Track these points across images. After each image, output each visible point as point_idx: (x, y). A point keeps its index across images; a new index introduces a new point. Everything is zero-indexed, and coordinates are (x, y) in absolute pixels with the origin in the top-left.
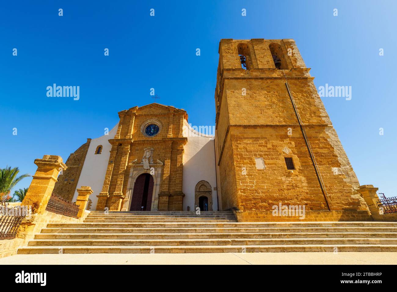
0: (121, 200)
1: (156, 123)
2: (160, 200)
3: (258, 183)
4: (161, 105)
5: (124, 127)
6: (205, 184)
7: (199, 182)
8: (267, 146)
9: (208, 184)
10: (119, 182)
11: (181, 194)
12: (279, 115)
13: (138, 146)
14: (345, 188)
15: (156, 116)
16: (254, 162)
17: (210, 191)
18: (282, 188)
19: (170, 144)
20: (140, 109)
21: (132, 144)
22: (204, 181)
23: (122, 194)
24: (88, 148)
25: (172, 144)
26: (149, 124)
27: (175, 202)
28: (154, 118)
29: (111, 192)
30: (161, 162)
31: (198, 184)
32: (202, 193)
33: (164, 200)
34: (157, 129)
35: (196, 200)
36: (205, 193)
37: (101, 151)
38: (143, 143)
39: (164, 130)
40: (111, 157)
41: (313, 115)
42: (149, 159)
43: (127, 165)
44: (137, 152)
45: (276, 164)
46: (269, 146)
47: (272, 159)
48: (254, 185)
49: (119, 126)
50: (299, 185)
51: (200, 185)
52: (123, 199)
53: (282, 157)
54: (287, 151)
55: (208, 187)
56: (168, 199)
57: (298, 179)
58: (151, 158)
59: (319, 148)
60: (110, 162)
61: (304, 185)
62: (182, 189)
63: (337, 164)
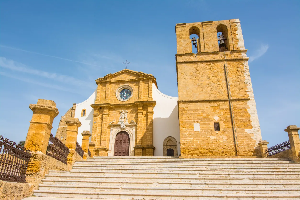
1: (128, 88)
2: (135, 151)
3: (194, 139)
4: (132, 71)
5: (102, 93)
6: (172, 139)
7: (166, 138)
8: (203, 116)
9: (174, 139)
11: (151, 147)
12: (215, 91)
13: (114, 109)
14: (251, 143)
15: (128, 81)
16: (193, 127)
17: (175, 144)
18: (209, 142)
19: (141, 107)
20: (114, 75)
22: (170, 137)
24: (75, 111)
25: (143, 106)
26: (122, 89)
27: (147, 153)
28: (126, 83)
30: (135, 122)
31: (166, 139)
32: (169, 146)
33: (138, 152)
34: (129, 93)
35: (164, 152)
36: (171, 146)
37: (86, 114)
39: (136, 94)
40: (94, 119)
41: (241, 91)
44: (114, 114)
45: (207, 128)
46: (205, 115)
47: (205, 124)
48: (191, 141)
50: (221, 140)
51: (168, 140)
53: (212, 123)
55: (174, 142)
56: (142, 151)
57: (221, 137)
58: (126, 119)
59: (240, 116)
60: (94, 123)
61: (224, 140)
62: (152, 143)
63: (250, 127)
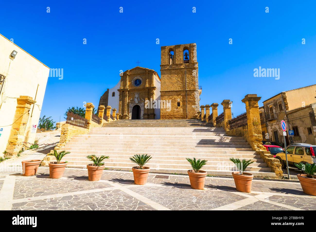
0: (127, 117)
1: (139, 79)
2: (144, 116)
4: (141, 68)
5: (124, 82)
8: (172, 99)
10: (125, 110)
12: (179, 86)
13: (131, 92)
14: (194, 112)
15: (139, 74)
18: (174, 112)
19: (147, 90)
20: (130, 71)
21: (128, 91)
23: (127, 115)
24: (108, 94)
25: (148, 90)
26: (136, 79)
28: (138, 76)
29: (123, 113)
30: (143, 100)
33: (146, 116)
34: (140, 82)
37: (115, 95)
38: (133, 90)
39: (144, 82)
40: (120, 98)
41: (192, 85)
42: (137, 98)
43: (127, 101)
44: (132, 95)
45: (174, 105)
46: (173, 98)
47: (173, 103)
49: (121, 82)
50: (180, 111)
52: (128, 116)
53: (177, 102)
54: (179, 100)
57: (180, 109)
58: (138, 98)
59: (190, 99)
60: (120, 100)
61: (181, 111)
62: (154, 112)
63: (195, 104)
